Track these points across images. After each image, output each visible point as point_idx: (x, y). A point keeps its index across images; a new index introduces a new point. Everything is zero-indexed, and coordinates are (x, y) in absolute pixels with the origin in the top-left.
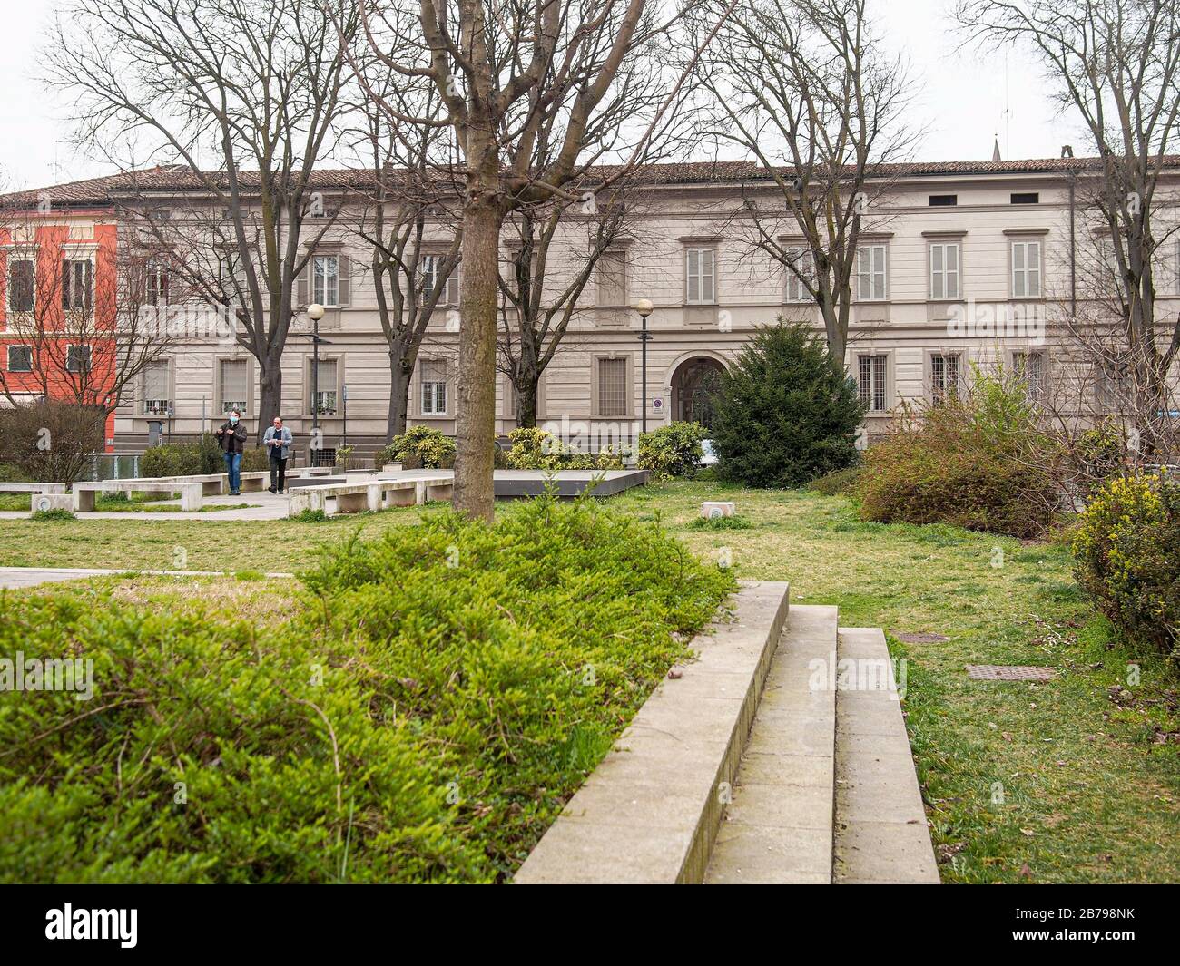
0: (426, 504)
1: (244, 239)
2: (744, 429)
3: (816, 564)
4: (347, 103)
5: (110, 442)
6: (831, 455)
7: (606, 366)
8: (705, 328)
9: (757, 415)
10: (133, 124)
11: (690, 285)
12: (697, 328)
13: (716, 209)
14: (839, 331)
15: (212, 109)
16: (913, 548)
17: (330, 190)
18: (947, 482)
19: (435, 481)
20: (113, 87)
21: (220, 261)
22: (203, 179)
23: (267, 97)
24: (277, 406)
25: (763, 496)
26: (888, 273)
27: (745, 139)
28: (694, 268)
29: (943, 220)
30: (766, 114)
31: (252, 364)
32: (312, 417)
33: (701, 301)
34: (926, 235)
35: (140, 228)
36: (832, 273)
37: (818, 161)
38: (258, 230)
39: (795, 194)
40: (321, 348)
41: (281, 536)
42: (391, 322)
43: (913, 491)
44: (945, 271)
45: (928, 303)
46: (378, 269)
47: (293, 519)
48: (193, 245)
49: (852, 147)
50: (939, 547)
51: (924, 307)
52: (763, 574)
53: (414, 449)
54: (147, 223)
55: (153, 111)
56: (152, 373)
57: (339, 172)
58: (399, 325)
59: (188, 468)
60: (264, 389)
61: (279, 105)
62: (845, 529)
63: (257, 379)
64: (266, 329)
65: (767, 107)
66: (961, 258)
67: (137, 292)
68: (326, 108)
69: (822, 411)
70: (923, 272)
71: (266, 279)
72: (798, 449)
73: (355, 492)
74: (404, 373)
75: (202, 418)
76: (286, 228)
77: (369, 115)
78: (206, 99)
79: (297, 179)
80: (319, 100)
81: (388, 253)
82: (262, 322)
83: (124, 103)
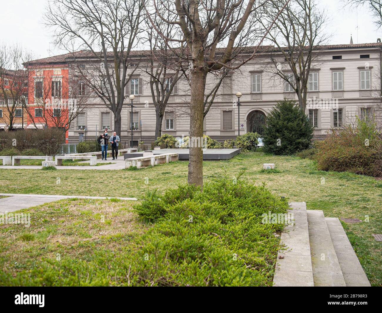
0: (169, 162)
1: (109, 74)
2: (273, 135)
3: (306, 188)
4: (141, 29)
5: (67, 139)
6: (303, 144)
7: (225, 113)
8: (258, 101)
9: (277, 131)
10: (73, 37)
11: (253, 87)
12: (255, 101)
13: (262, 62)
14: (303, 102)
15: (98, 32)
16: (338, 181)
17: (136, 57)
18: (349, 158)
19: (172, 155)
20: (67, 26)
21: (101, 81)
22: (95, 54)
23: (116, 28)
24: (120, 127)
25: (280, 158)
26: (319, 82)
27: (271, 38)
28: (254, 81)
29: (337, 64)
30: (279, 30)
31: (112, 114)
32: (131, 131)
33: (256, 92)
34: (331, 69)
35: (76, 70)
36: (301, 82)
37: (296, 45)
38: (113, 71)
39: (288, 56)
40: (133, 108)
41: (123, 177)
42: (156, 100)
43: (337, 160)
44: (338, 81)
45: (332, 92)
46: (152, 83)
47: (127, 169)
48: (93, 76)
49: (308, 41)
50: (348, 181)
51: (331, 93)
52: (288, 192)
53: (164, 142)
54: (78, 69)
55: (79, 33)
56: (80, 117)
57: (138, 51)
58: (159, 101)
59: (92, 150)
60: (115, 122)
61: (120, 30)
62: (313, 173)
63: (113, 119)
64: (116, 102)
65: (279, 28)
66: (343, 76)
67: (75, 92)
68: (135, 31)
69: (299, 129)
70: (330, 81)
71: (116, 86)
72: (291, 142)
73: (147, 160)
74: (160, 117)
75: (96, 131)
76: (122, 70)
77: (148, 33)
78: (96, 29)
79: (125, 54)
80: (133, 28)
81: (155, 78)
82: (115, 100)
83: (70, 31)
